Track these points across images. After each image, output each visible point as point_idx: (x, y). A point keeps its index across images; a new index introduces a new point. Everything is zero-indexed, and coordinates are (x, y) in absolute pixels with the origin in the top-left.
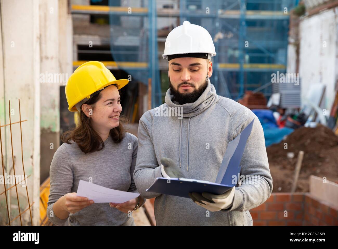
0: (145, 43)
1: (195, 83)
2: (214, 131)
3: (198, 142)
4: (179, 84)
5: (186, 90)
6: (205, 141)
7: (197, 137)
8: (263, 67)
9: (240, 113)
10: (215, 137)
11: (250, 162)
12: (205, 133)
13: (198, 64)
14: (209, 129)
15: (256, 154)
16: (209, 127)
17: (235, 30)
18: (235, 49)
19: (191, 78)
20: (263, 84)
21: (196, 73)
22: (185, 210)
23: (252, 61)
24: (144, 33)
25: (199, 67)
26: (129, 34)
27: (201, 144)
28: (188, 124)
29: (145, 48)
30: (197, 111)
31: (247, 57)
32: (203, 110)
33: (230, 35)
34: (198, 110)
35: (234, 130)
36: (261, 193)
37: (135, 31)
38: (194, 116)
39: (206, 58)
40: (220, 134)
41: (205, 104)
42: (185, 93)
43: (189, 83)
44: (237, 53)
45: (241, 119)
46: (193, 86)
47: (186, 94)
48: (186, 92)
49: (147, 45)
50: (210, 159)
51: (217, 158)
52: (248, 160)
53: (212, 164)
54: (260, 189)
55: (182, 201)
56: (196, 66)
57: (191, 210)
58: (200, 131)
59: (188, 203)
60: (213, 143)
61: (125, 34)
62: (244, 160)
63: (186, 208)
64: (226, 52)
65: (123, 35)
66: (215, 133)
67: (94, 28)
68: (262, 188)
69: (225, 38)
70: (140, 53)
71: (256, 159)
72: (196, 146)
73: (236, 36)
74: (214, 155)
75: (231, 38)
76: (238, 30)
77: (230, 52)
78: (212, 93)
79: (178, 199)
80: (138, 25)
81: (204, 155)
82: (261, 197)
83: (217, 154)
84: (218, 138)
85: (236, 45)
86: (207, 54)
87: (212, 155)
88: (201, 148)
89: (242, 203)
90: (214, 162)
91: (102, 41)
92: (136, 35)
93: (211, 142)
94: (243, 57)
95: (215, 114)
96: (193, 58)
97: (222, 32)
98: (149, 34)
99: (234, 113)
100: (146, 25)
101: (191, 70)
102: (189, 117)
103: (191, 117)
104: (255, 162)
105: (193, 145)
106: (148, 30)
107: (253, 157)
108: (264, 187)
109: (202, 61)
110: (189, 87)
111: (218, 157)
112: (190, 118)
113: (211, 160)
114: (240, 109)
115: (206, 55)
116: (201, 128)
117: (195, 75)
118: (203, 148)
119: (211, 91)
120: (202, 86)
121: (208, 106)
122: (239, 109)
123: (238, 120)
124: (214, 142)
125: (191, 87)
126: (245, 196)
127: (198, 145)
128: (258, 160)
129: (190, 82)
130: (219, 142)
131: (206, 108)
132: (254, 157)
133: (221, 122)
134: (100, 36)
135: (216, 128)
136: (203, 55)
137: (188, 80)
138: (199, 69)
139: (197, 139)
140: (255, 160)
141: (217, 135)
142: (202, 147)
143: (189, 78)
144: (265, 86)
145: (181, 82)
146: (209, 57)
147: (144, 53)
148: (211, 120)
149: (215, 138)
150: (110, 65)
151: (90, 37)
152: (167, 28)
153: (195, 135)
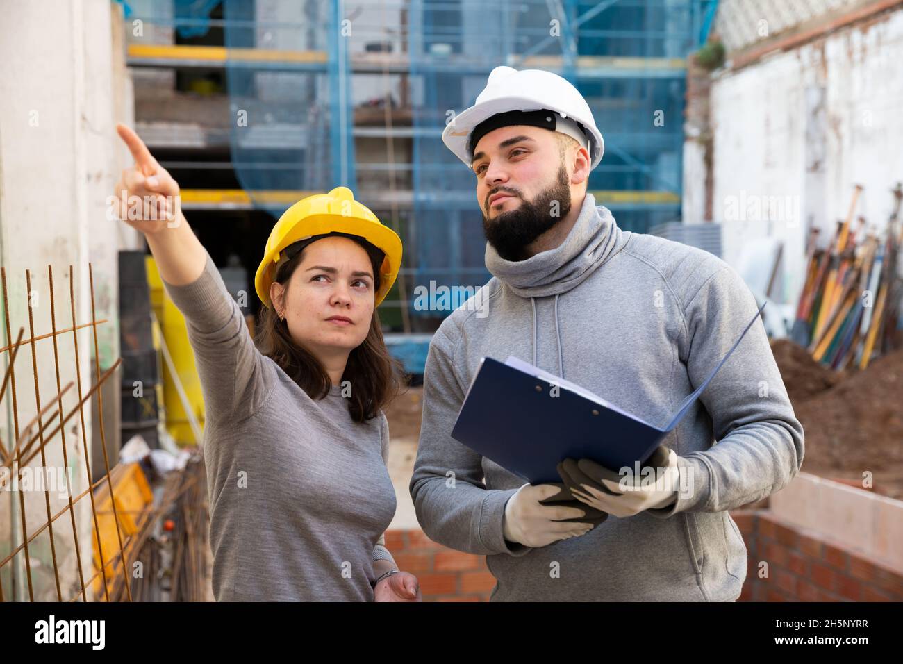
0: (319, 140)
1: (519, 185)
2: (627, 324)
3: (591, 356)
6: (608, 352)
7: (586, 343)
9: (687, 267)
10: (634, 338)
11: (732, 390)
12: (606, 331)
14: (613, 319)
15: (745, 367)
16: (613, 315)
19: (509, 175)
23: (596, 184)
24: (317, 116)
26: (280, 120)
27: (599, 360)
28: (554, 315)
29: (320, 153)
30: (572, 277)
32: (588, 273)
34: (576, 274)
35: (681, 315)
36: (768, 461)
37: (293, 110)
38: (565, 290)
40: (645, 329)
41: (591, 255)
43: (504, 189)
45: (691, 282)
46: (516, 194)
49: (327, 146)
50: (627, 396)
51: (644, 392)
52: (725, 387)
53: (633, 410)
54: (761, 450)
58: (592, 327)
60: (631, 355)
61: (269, 117)
62: (715, 388)
65: (264, 123)
66: (631, 327)
67: (185, 105)
68: (768, 446)
70: (307, 167)
71: (745, 379)
72: (587, 368)
78: (601, 220)
80: (301, 95)
81: (610, 388)
82: (770, 471)
83: (643, 381)
84: (641, 340)
87: (632, 386)
88: (600, 370)
89: (708, 490)
90: (637, 404)
91: (209, 136)
92: (297, 122)
93: (626, 351)
95: (622, 279)
98: (329, 116)
99: (673, 270)
100: (323, 96)
102: (554, 296)
103: (560, 295)
104: (744, 388)
105: (578, 367)
106: (328, 108)
107: (737, 377)
108: (775, 443)
110: (505, 198)
111: (646, 389)
112: (557, 297)
114: (686, 257)
116: (592, 321)
117: (518, 168)
118: (605, 370)
119: (598, 216)
121: (601, 261)
122: (683, 259)
123: (685, 286)
124: (632, 352)
125: (511, 198)
126: (714, 472)
127: (592, 365)
128: (752, 383)
129: (507, 184)
130: (645, 349)
131: (596, 265)
132: (740, 374)
133: (643, 296)
134: (203, 124)
135: (633, 315)
139: (586, 349)
140: (744, 384)
141: (638, 333)
142: (602, 369)
147: (319, 166)
148: (614, 296)
149: (634, 341)
150: (230, 200)
151: (177, 128)
152: (377, 103)
153: (581, 339)
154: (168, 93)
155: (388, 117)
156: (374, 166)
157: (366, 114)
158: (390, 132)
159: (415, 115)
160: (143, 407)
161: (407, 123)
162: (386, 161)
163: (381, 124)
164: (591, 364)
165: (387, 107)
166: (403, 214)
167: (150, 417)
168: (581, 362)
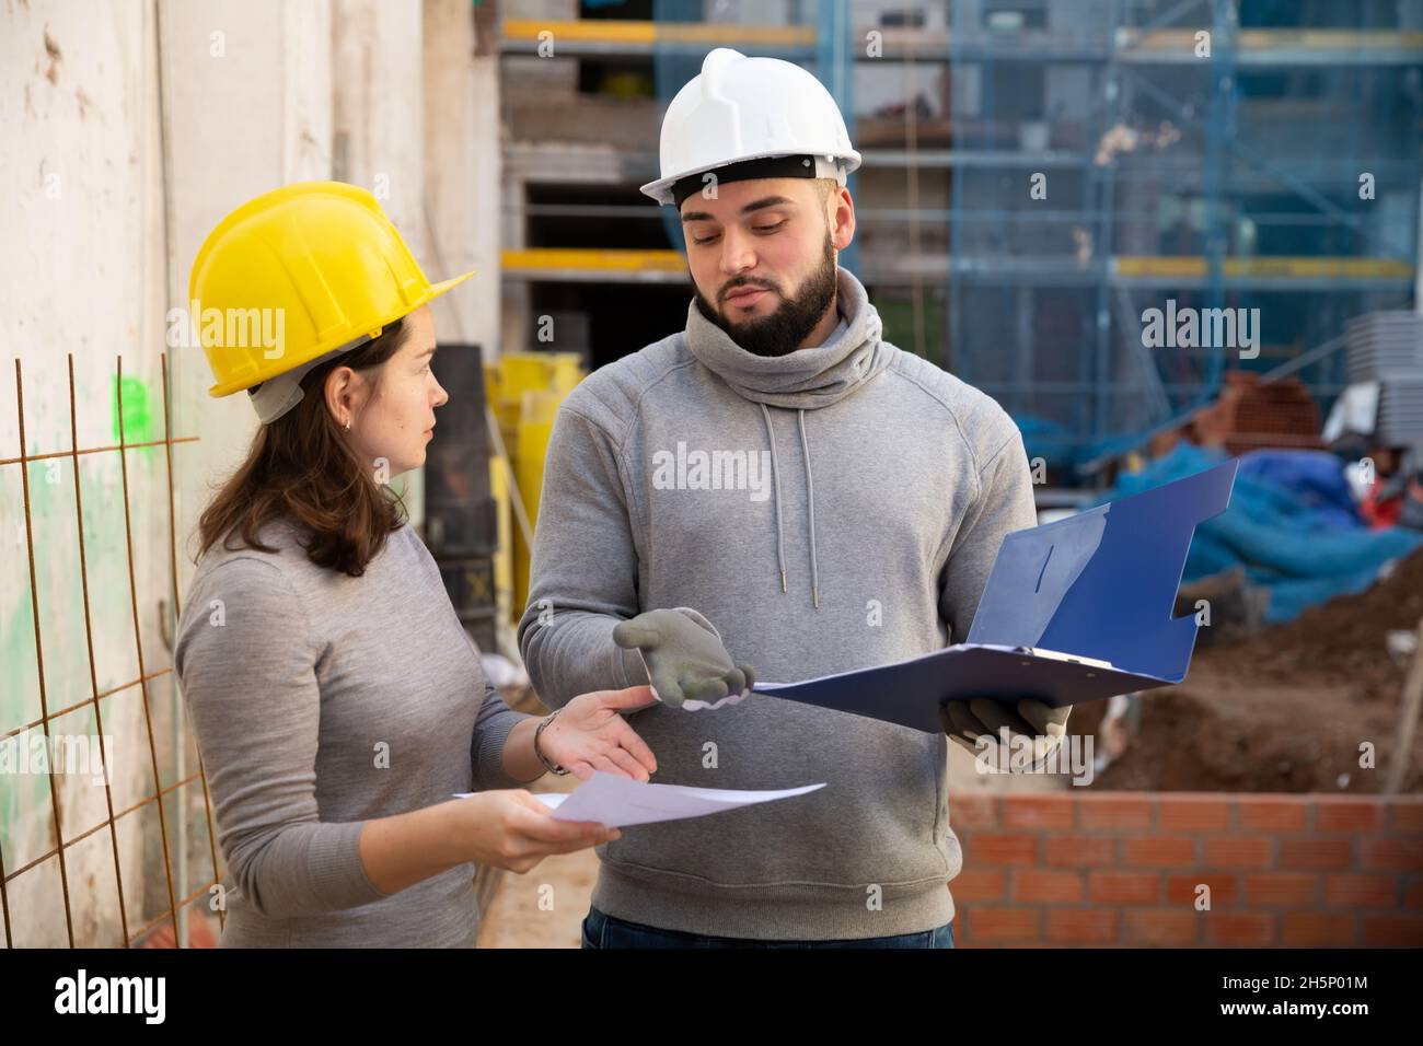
1: (774, 274)
4: (722, 286)
5: (749, 309)
7: (852, 485)
8: (1308, 272)
9: (986, 415)
13: (776, 200)
17: (1187, 112)
18: (1188, 195)
19: (760, 259)
20: (1316, 342)
21: (776, 237)
22: (806, 758)
23: (1268, 244)
25: (782, 213)
27: (870, 513)
30: (830, 390)
31: (1247, 230)
32: (852, 390)
33: (1167, 136)
34: (836, 389)
38: (815, 406)
39: (810, 174)
40: (932, 484)
41: (857, 367)
42: (748, 321)
43: (754, 280)
44: (1200, 214)
45: (992, 437)
46: (773, 287)
47: (752, 321)
48: (750, 318)
51: (918, 571)
55: (792, 724)
56: (769, 208)
57: (826, 756)
58: (860, 464)
59: (817, 732)
60: (913, 516)
63: (809, 749)
64: (1151, 208)
66: (915, 477)
67: (592, 112)
69: (1147, 150)
72: (848, 520)
73: (1194, 141)
74: (912, 560)
75: (1172, 148)
76: (1200, 112)
77: (1169, 211)
79: (775, 714)
81: (879, 554)
83: (920, 555)
84: (926, 499)
85: (1193, 179)
86: (811, 158)
87: (909, 559)
88: (867, 527)
90: (907, 586)
91: (628, 165)
94: (1228, 231)
96: (752, 181)
97: (1130, 123)
99: (968, 412)
101: (755, 231)
102: (798, 409)
109: (792, 190)
110: (756, 294)
112: (802, 413)
113: (898, 576)
115: (807, 163)
116: (859, 455)
117: (772, 246)
120: (810, 284)
121: (869, 377)
122: (978, 402)
123: (985, 439)
125: (766, 294)
129: (756, 274)
131: (863, 381)
134: (618, 145)
136: (797, 166)
137: (747, 268)
138: (786, 221)
143: (751, 261)
144: (1321, 353)
145: (724, 280)
146: (821, 171)
150: (655, 266)
151: (578, 151)
152: (898, 111)
153: (843, 476)
154: (566, 95)
155: (911, 134)
156: (889, 214)
157: (880, 130)
158: (911, 159)
159: (957, 129)
160: (472, 588)
161: (944, 143)
162: (905, 206)
163: (899, 144)
164: (858, 516)
165: (910, 118)
166: (940, 293)
167: (482, 603)
168: (840, 510)
